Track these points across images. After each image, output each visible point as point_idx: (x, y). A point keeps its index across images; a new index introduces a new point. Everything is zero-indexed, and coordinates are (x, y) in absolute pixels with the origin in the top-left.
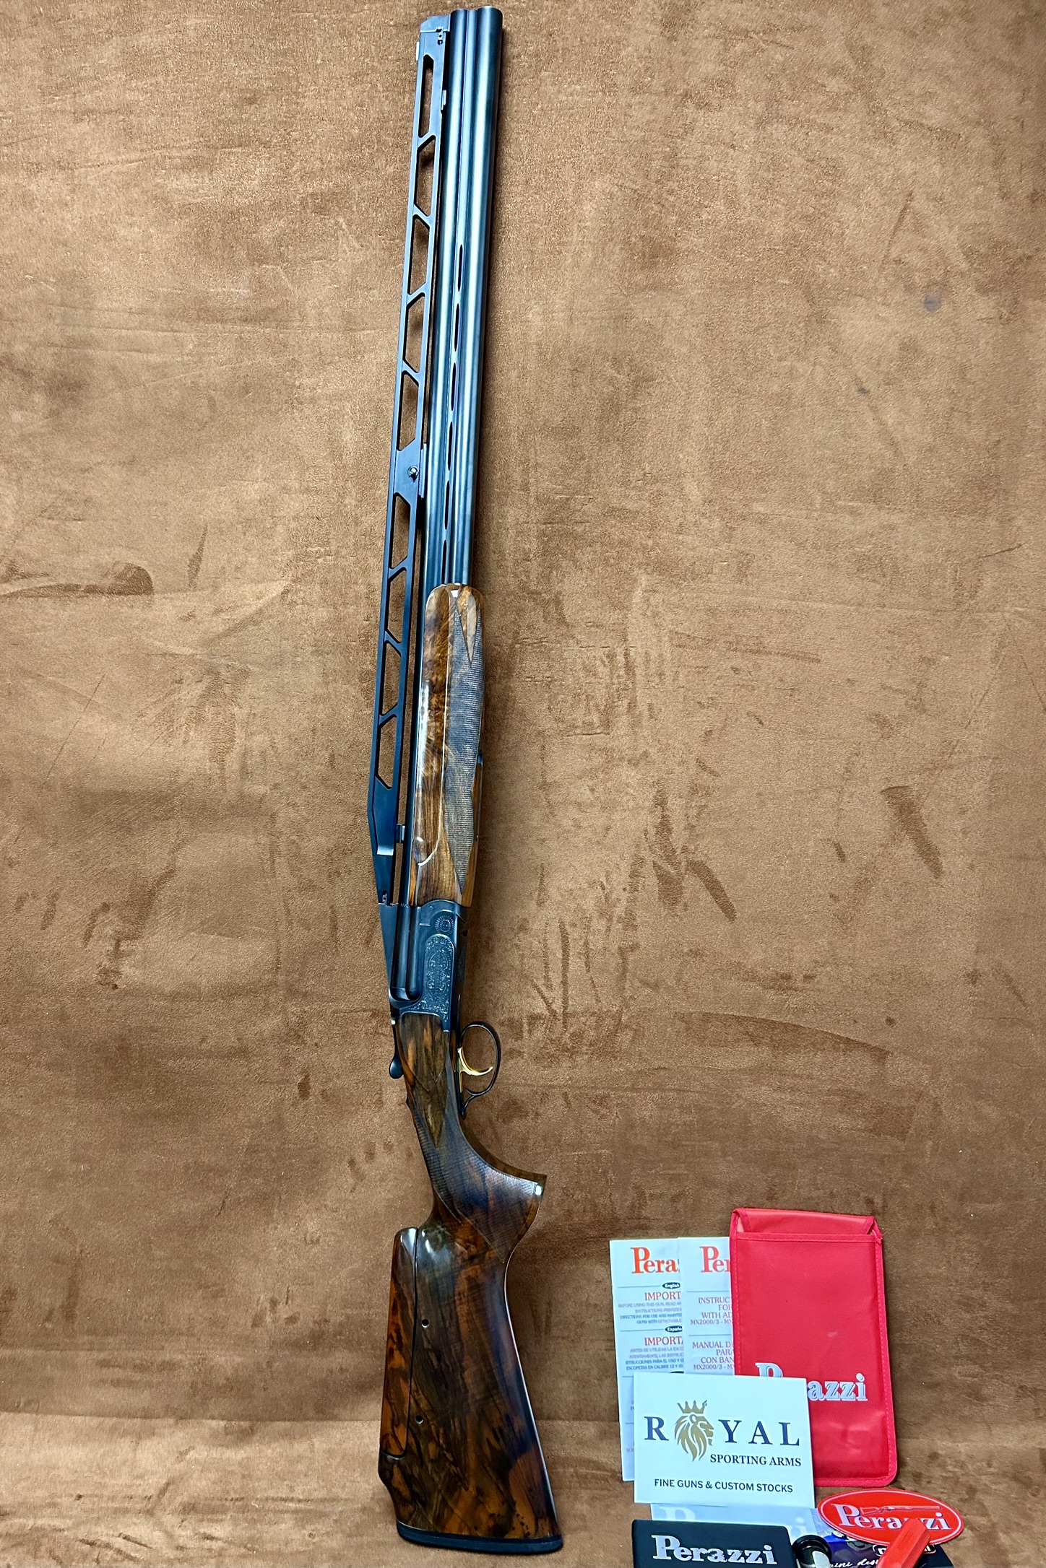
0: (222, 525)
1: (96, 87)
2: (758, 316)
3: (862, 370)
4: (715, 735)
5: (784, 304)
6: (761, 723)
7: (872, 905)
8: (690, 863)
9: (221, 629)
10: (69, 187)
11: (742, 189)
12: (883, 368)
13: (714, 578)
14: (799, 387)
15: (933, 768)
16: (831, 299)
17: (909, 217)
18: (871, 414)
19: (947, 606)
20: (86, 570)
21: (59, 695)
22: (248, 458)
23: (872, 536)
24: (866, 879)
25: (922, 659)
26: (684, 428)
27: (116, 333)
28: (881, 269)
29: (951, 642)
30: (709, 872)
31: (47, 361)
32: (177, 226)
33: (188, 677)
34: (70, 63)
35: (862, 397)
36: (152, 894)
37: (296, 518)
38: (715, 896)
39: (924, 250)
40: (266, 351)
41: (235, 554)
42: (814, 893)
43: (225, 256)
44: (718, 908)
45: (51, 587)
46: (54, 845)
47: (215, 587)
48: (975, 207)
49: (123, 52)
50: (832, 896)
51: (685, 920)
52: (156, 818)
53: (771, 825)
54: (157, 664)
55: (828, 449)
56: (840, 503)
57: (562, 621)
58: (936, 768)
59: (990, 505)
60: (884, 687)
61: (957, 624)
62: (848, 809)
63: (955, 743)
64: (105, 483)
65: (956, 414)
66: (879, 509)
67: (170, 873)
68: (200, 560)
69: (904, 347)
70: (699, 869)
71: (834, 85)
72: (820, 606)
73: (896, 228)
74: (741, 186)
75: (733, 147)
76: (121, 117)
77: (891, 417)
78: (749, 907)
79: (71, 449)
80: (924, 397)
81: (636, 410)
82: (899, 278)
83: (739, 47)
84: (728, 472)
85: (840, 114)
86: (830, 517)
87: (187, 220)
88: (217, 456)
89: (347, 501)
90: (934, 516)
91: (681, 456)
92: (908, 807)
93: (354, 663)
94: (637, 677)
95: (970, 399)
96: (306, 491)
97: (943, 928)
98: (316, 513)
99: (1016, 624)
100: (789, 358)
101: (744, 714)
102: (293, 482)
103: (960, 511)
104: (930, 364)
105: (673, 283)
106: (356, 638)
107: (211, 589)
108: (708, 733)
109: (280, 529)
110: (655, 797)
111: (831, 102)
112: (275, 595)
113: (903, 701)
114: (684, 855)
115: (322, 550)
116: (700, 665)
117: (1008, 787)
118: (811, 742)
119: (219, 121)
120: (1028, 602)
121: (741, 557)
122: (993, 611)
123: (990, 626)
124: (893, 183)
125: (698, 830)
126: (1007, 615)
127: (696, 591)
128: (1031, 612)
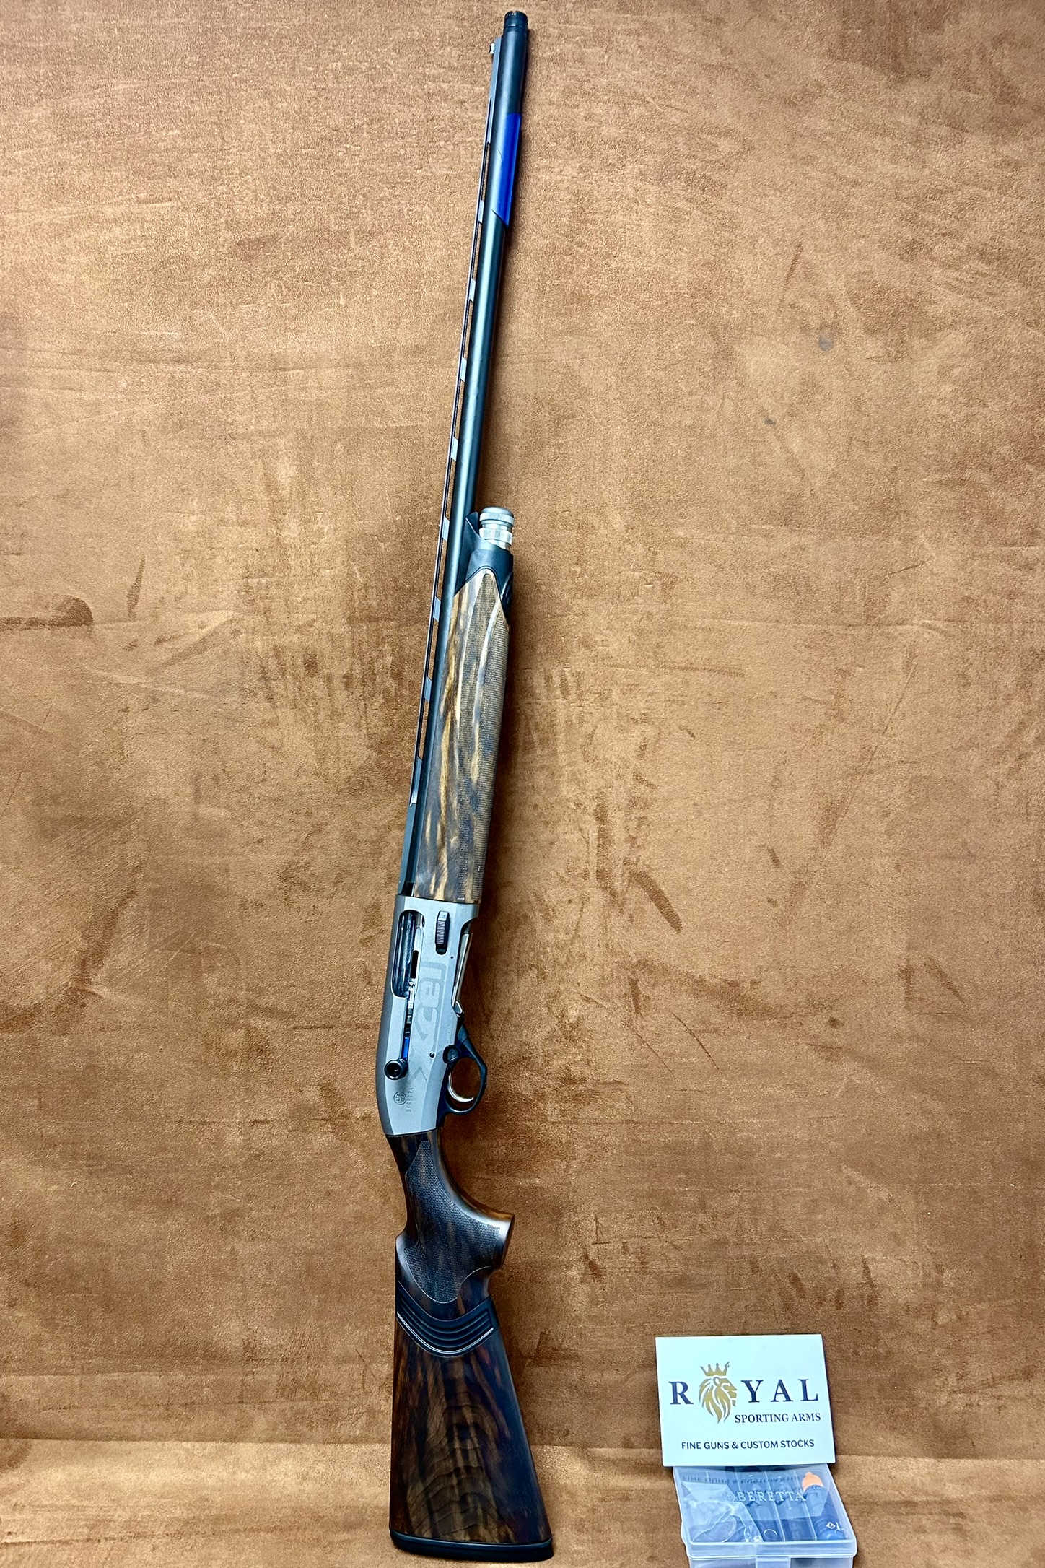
0: (160, 556)
1: (27, 145)
2: (669, 354)
3: (767, 401)
4: (650, 749)
5: (692, 343)
6: (692, 736)
7: (808, 907)
8: (633, 874)
9: (164, 658)
12: (786, 401)
13: (640, 600)
14: (711, 419)
15: (855, 774)
16: (735, 338)
17: (800, 266)
18: (779, 443)
19: (859, 621)
20: (27, 603)
22: (183, 491)
23: (785, 556)
24: (800, 883)
25: (839, 671)
26: (605, 460)
28: (778, 312)
29: (864, 654)
30: (652, 882)
32: (108, 274)
33: (135, 705)
35: (769, 427)
36: (115, 915)
37: (234, 549)
38: (660, 907)
39: (815, 296)
40: (199, 389)
41: (174, 584)
42: (753, 899)
43: (157, 302)
44: (663, 918)
47: (156, 617)
48: (859, 258)
49: (53, 113)
50: (770, 901)
51: (632, 931)
52: (114, 842)
53: (708, 835)
54: (103, 694)
55: (740, 476)
56: (753, 526)
58: (858, 774)
59: (893, 526)
60: (805, 699)
61: (868, 638)
62: (778, 815)
63: (873, 749)
64: (40, 517)
65: (855, 443)
66: (790, 532)
67: (132, 894)
68: (139, 591)
69: (804, 382)
70: (640, 879)
71: (725, 145)
72: (741, 624)
73: (789, 276)
74: (646, 237)
75: (637, 202)
76: (53, 174)
77: (796, 446)
78: (693, 916)
80: (825, 427)
81: (558, 446)
82: (794, 320)
83: (638, 111)
84: (649, 499)
85: (732, 172)
86: (745, 540)
87: (120, 269)
88: (152, 489)
89: (285, 534)
90: (841, 536)
91: (603, 487)
92: (834, 812)
93: (300, 688)
94: (573, 697)
95: (866, 430)
96: (244, 523)
97: (874, 926)
98: (254, 545)
99: (926, 635)
100: (701, 393)
101: (676, 728)
102: (231, 515)
103: (864, 532)
104: (828, 398)
105: (588, 327)
106: (302, 664)
107: (150, 619)
108: (643, 748)
109: (219, 560)
110: (595, 810)
111: (724, 161)
112: (217, 624)
113: (823, 711)
114: (626, 867)
115: (263, 581)
116: (632, 683)
117: (927, 789)
118: (740, 752)
119: (149, 179)
120: (935, 614)
121: (665, 580)
122: (902, 624)
123: (900, 638)
124: (783, 235)
125: (639, 841)
126: (915, 628)
127: (624, 613)
128: (939, 624)
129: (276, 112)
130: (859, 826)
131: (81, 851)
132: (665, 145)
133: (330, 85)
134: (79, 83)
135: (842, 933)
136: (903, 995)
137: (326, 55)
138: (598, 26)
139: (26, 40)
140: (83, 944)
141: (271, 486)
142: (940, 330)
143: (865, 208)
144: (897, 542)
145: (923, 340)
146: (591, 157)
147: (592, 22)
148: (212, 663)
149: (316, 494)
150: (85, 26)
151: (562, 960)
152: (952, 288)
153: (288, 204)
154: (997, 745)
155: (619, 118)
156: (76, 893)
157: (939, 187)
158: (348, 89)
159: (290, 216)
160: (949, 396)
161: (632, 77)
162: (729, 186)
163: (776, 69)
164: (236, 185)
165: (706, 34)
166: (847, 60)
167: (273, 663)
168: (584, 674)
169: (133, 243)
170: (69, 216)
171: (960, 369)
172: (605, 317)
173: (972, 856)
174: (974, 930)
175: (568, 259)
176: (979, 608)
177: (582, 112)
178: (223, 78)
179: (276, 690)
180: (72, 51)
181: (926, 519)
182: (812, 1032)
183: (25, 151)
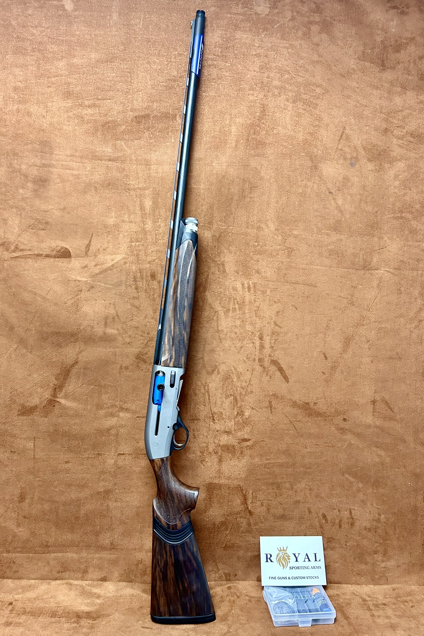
0: (99, 233)
1: (57, 76)
2: (294, 166)
3: (330, 186)
4: (280, 313)
5: (303, 162)
6: (297, 309)
7: (337, 376)
8: (272, 361)
9: (97, 271)
10: (45, 110)
11: (288, 123)
12: (337, 185)
13: (279, 257)
14: (309, 190)
15: (358, 325)
16: (319, 161)
17: (344, 135)
18: (333, 201)
19: (360, 268)
20: (45, 248)
21: (33, 295)
22: (109, 209)
23: (334, 243)
24: (335, 366)
25: (352, 287)
26: (268, 204)
27: (61, 163)
28: (336, 152)
29: (362, 280)
30: (279, 364)
31: (34, 172)
32: (85, 127)
33: (84, 289)
34: (47, 66)
35: (330, 195)
36: (69, 371)
37: (127, 232)
38: (282, 373)
39: (350, 147)
40: (117, 171)
41: (103, 244)
42: (316, 371)
43: (103, 138)
44: (282, 378)
45: (31, 254)
46: (31, 352)
47: (96, 256)
48: (366, 134)
49: (67, 64)
50: (323, 373)
51: (271, 382)
52: (71, 342)
53: (301, 347)
54: (72, 284)
55: (318, 212)
56: (323, 231)
57: (224, 271)
58: (358, 326)
59: (375, 233)
60: (339, 296)
61: (364, 274)
62: (328, 340)
63: (364, 316)
64: (54, 216)
65: (362, 201)
66: (336, 234)
67: (76, 363)
68: (90, 246)
69: (344, 178)
70: (274, 362)
71: (318, 90)
72: (317, 267)
73: (340, 139)
75: (285, 109)
76: (66, 87)
77: (340, 202)
78: (294, 377)
79: (41, 203)
80: (351, 195)
81: (251, 198)
82: (341, 155)
83: (286, 76)
84: (284, 219)
85: (320, 100)
86: (320, 236)
87: (90, 125)
88: (97, 208)
89: (146, 226)
90: (356, 236)
91: (267, 214)
92: (349, 340)
93: (148, 285)
94: (252, 292)
95: (367, 197)
96: (131, 222)
97: (362, 384)
98: (135, 230)
99: (386, 274)
100: (305, 180)
101: (291, 306)
102: (126, 218)
103: (364, 235)
104: (353, 185)
105: (264, 154)
106: (149, 275)
107: (94, 257)
108: (278, 312)
109: (121, 235)
110: (259, 336)
111: (317, 96)
112: (119, 259)
113: (346, 301)
114: (270, 358)
115: (137, 244)
116: (275, 288)
117: (384, 332)
118: (314, 316)
119: (102, 91)
120: (390, 267)
121: (289, 250)
122: (377, 269)
123: (376, 275)
124: (339, 124)
125: (275, 348)
126: (382, 271)
127: (273, 261)
128: (391, 270)
129: (152, 69)
130: (358, 345)
131: (58, 345)
132: (296, 89)
133: (173, 60)
134: (78, 53)
135: (350, 386)
136: (372, 410)
137: (172, 49)
138: (273, 44)
139: (58, 36)
140: (55, 382)
141: (142, 208)
142: (395, 161)
143: (369, 115)
144: (376, 239)
145: (389, 164)
146: (268, 92)
147: (271, 43)
148: (115, 274)
149: (159, 212)
150: (81, 33)
151: (244, 393)
152: (399, 146)
153: (154, 103)
154: (411, 316)
155: (279, 78)
156: (54, 362)
157: (396, 109)
158: (179, 62)
159: (155, 107)
160: (397, 186)
161: (285, 64)
162: (319, 105)
163: (338, 63)
164: (135, 95)
165: (313, 49)
166: (365, 61)
167: (139, 275)
168: (257, 283)
169: (95, 115)
170: (72, 104)
171: (402, 176)
172: (271, 151)
173: (400, 358)
174: (399, 386)
175: (258, 128)
176: (406, 265)
177: (266, 75)
178: (133, 56)
179: (139, 285)
180: (76, 41)
181: (388, 231)
182: (336, 423)
183: (56, 79)
